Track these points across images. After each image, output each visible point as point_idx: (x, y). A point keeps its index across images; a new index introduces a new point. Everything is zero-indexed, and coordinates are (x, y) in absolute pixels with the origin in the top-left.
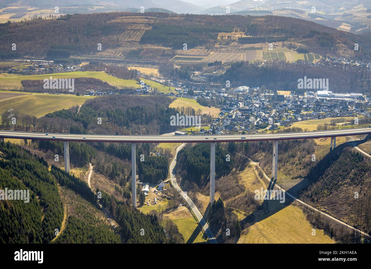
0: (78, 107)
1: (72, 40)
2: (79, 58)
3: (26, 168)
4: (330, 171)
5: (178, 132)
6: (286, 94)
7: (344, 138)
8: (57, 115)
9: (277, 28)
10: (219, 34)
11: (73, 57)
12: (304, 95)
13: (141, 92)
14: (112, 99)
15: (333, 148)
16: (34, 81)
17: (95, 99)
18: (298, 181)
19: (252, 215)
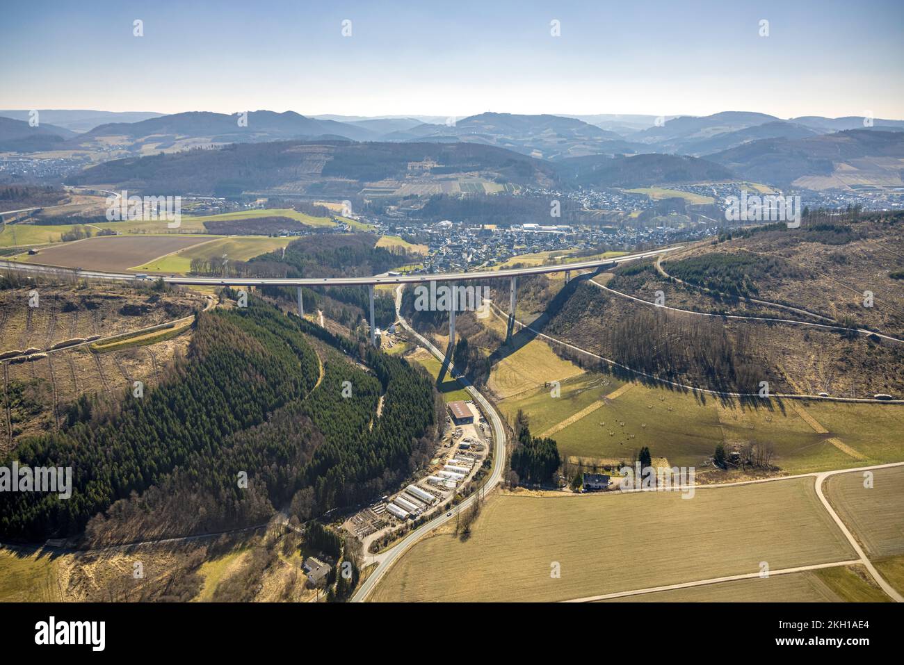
0: (282, 249)
1: (242, 174)
2: (253, 193)
3: (266, 316)
4: (569, 305)
5: (391, 272)
6: (493, 228)
7: (575, 271)
8: (263, 260)
9: (471, 156)
10: (409, 163)
11: (246, 193)
12: (510, 229)
13: (339, 230)
14: (315, 239)
15: (567, 281)
16: (218, 223)
17: (299, 240)
18: (538, 316)
19: (497, 351)
